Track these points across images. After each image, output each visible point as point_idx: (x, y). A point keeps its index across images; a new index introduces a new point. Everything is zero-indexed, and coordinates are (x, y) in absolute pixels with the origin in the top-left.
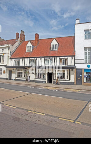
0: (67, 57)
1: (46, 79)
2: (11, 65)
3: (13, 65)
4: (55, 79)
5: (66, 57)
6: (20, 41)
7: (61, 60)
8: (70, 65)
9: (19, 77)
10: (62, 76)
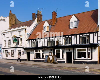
0: (89, 35)
1: (65, 59)
2: (29, 47)
3: (31, 47)
4: (75, 58)
5: (87, 35)
6: (37, 22)
7: (82, 38)
8: (93, 43)
9: (37, 58)
10: (83, 55)
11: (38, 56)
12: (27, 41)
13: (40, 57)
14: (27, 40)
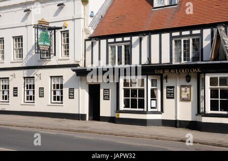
2: (96, 65)
9: (130, 109)
11: (134, 101)
12: (89, 43)
13: (142, 106)
14: (90, 39)
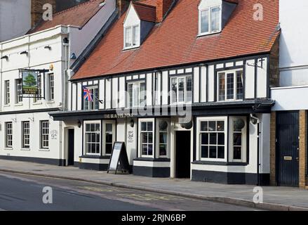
0: (242, 63)
3: (80, 108)
5: (237, 65)
9: (91, 154)
10: (217, 145)
